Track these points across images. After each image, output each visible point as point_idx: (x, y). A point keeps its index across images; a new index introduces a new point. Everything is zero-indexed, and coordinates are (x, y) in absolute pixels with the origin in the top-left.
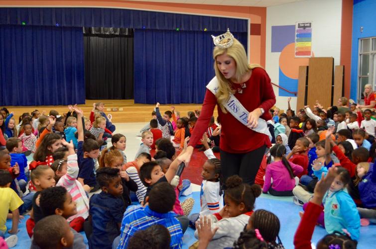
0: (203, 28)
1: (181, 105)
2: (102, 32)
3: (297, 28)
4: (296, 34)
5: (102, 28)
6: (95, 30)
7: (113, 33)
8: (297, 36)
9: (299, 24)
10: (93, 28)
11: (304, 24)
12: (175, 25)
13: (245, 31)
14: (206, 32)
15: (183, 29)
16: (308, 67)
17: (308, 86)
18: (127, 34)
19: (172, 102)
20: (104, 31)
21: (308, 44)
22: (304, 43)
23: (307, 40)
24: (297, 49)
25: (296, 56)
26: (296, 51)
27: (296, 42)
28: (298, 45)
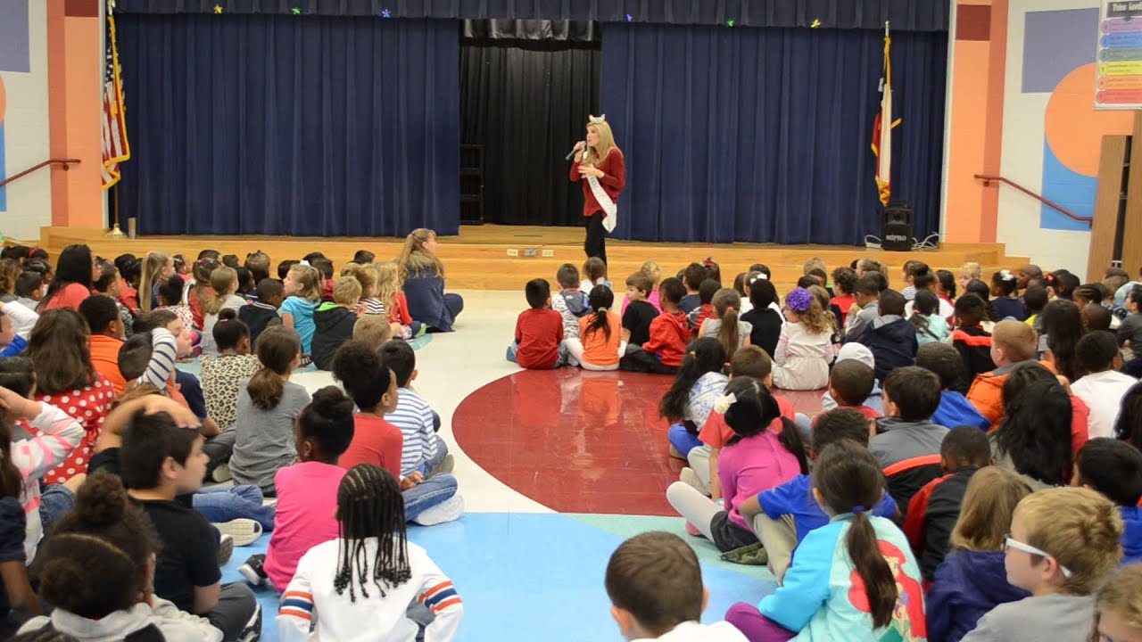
0: (810, 20)
1: (736, 246)
2: (520, 34)
3: (1104, 17)
4: (1101, 34)
5: (519, 22)
6: (500, 28)
7: (550, 35)
8: (1104, 42)
9: (1111, 5)
10: (493, 22)
11: (1127, 3)
12: (721, 11)
13: (939, 27)
14: (818, 29)
15: (746, 21)
16: (1129, 139)
17: (1128, 198)
18: (589, 39)
19: (708, 238)
20: (526, 30)
21: (1138, 66)
22: (1124, 63)
23: (1133, 54)
24: (1102, 83)
25: (1097, 105)
26: (1098, 90)
27: (1100, 62)
28: (1105, 70)
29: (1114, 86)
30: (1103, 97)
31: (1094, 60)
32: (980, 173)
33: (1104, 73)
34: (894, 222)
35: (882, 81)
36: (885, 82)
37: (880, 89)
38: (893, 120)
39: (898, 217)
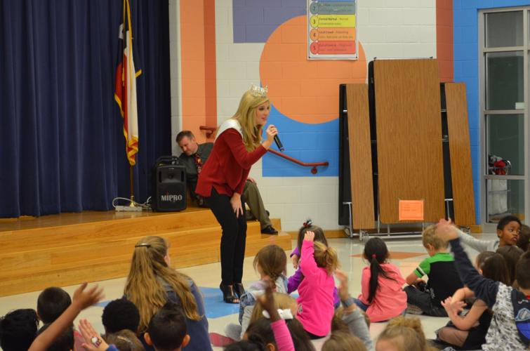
17: (378, 141)
21: (347, 19)
22: (334, 16)
23: (342, 8)
24: (315, 35)
25: (311, 55)
26: (311, 42)
27: (311, 15)
28: (317, 22)
29: (325, 38)
30: (316, 48)
31: (304, 13)
32: (204, 125)
33: (315, 25)
34: (168, 181)
35: (122, 27)
36: (126, 29)
37: (121, 36)
38: (137, 70)
39: (172, 176)
